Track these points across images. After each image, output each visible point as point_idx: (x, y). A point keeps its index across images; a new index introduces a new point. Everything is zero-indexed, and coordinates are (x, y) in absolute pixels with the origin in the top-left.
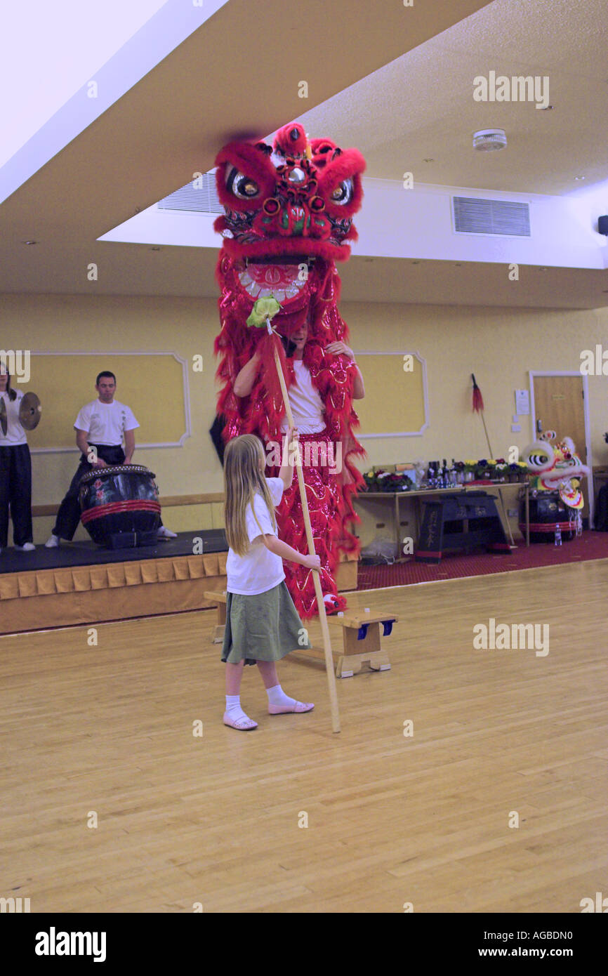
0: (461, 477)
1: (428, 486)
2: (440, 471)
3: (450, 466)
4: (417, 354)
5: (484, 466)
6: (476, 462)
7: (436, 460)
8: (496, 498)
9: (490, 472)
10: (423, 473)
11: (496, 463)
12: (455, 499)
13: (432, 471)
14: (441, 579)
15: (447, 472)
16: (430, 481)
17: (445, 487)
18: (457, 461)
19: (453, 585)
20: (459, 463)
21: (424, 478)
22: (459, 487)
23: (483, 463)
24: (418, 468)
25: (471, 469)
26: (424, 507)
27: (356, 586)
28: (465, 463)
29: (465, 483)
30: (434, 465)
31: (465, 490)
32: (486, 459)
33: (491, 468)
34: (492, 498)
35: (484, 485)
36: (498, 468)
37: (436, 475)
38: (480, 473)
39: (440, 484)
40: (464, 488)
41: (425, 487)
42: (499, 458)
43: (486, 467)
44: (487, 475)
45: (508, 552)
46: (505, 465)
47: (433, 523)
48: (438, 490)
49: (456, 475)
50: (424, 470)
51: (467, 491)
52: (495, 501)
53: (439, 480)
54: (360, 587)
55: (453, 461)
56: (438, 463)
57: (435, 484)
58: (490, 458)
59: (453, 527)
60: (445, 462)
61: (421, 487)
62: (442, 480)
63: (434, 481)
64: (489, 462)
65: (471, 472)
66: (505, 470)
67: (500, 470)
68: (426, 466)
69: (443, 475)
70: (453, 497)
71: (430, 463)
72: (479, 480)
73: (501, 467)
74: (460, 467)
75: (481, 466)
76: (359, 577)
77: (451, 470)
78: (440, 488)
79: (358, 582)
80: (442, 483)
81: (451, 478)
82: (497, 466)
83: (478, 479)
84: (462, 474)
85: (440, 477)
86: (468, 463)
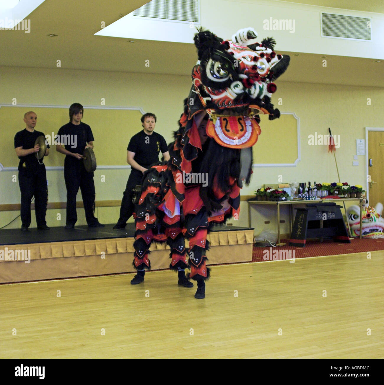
0: (320, 193)
1: (298, 198)
2: (306, 189)
3: (313, 186)
4: (294, 113)
5: (335, 186)
6: (330, 184)
7: (304, 182)
8: (342, 207)
9: (338, 191)
10: (295, 190)
11: (342, 185)
12: (316, 207)
13: (301, 189)
14: (305, 257)
15: (311, 189)
16: (300, 195)
17: (309, 199)
18: (317, 183)
19: (313, 261)
20: (318, 185)
21: (296, 193)
22: (318, 200)
23: (334, 185)
24: (293, 187)
25: (326, 188)
26: (295, 212)
27: (251, 260)
28: (322, 185)
29: (322, 197)
30: (303, 185)
31: (322, 201)
32: (336, 182)
33: (339, 188)
34: (339, 207)
35: (334, 199)
36: (344, 188)
37: (303, 191)
38: (332, 191)
39: (306, 197)
40: (321, 200)
41: (296, 199)
42: (344, 182)
43: (336, 187)
44: (336, 192)
45: (348, 242)
46: (348, 187)
47: (301, 222)
48: (305, 201)
49: (317, 191)
50: (296, 188)
51: (323, 202)
52: (341, 209)
53: (306, 195)
54: (254, 260)
55: (315, 183)
56: (305, 184)
57: (303, 197)
58: (339, 182)
59: (314, 224)
60: (310, 183)
61: (294, 199)
62: (307, 195)
63: (302, 195)
64: (338, 184)
65: (326, 190)
66: (348, 190)
67: (345, 189)
68: (298, 185)
69: (308, 192)
70: (314, 205)
71: (300, 184)
72: (331, 196)
73: (346, 187)
74: (319, 187)
75: (333, 187)
76: (253, 254)
77: (314, 189)
78: (306, 199)
79: (253, 257)
80: (307, 196)
81: (313, 192)
82: (343, 187)
83: (331, 194)
84: (320, 191)
85: (306, 193)
86: (324, 185)
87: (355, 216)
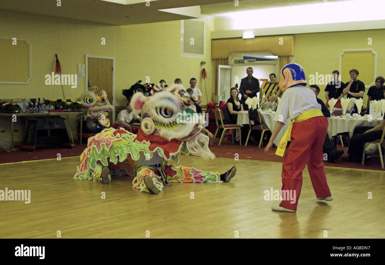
0: (47, 107)
1: (29, 111)
2: (37, 104)
3: (42, 101)
4: (26, 40)
5: (60, 102)
6: (56, 100)
7: (34, 98)
8: (65, 119)
9: (63, 106)
10: (27, 104)
11: (66, 101)
12: (44, 119)
13: (32, 104)
14: (34, 160)
15: (41, 104)
16: (31, 109)
17: (39, 112)
18: (46, 99)
19: (40, 163)
20: (46, 100)
21: (27, 107)
22: (46, 112)
23: (59, 101)
24: (25, 102)
25: (53, 104)
26: (27, 122)
28: (50, 100)
29: (49, 111)
30: (34, 101)
31: (49, 114)
32: (61, 99)
33: (63, 104)
34: (63, 119)
35: (59, 112)
36: (67, 104)
37: (34, 105)
38: (57, 106)
39: (36, 111)
40: (49, 113)
41: (28, 112)
42: (68, 99)
43: (61, 103)
44: (61, 107)
45: (70, 147)
46: (71, 103)
47: (32, 131)
48: (34, 114)
49: (45, 106)
50: (28, 103)
51: (50, 115)
52: (65, 121)
53: (36, 109)
55: (44, 99)
56: (36, 99)
57: (34, 110)
58: (63, 98)
59: (42, 133)
60: (39, 99)
61: (26, 112)
62: (37, 108)
63: (33, 109)
64: (63, 101)
65: (53, 105)
66: (71, 105)
67: (68, 105)
68: (29, 101)
69: (38, 106)
70: (43, 117)
71: (31, 100)
72: (57, 110)
73: (69, 103)
74: (47, 102)
75: (58, 102)
77: (43, 104)
78: (36, 112)
80: (37, 110)
81: (42, 107)
82: (67, 103)
83: (57, 109)
84: (48, 106)
85: (36, 107)
86: (51, 100)
87: (91, 100)
